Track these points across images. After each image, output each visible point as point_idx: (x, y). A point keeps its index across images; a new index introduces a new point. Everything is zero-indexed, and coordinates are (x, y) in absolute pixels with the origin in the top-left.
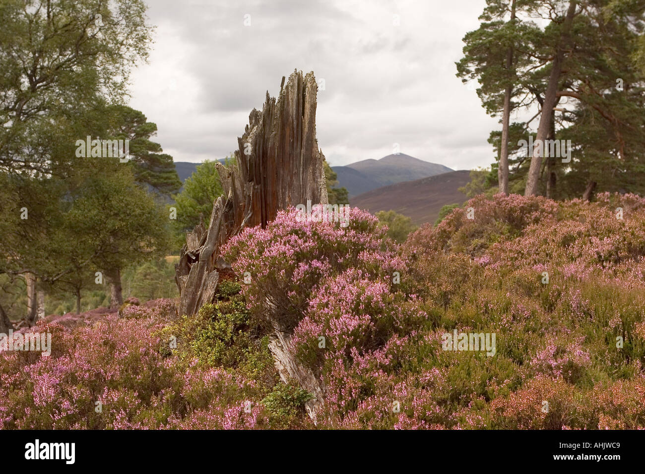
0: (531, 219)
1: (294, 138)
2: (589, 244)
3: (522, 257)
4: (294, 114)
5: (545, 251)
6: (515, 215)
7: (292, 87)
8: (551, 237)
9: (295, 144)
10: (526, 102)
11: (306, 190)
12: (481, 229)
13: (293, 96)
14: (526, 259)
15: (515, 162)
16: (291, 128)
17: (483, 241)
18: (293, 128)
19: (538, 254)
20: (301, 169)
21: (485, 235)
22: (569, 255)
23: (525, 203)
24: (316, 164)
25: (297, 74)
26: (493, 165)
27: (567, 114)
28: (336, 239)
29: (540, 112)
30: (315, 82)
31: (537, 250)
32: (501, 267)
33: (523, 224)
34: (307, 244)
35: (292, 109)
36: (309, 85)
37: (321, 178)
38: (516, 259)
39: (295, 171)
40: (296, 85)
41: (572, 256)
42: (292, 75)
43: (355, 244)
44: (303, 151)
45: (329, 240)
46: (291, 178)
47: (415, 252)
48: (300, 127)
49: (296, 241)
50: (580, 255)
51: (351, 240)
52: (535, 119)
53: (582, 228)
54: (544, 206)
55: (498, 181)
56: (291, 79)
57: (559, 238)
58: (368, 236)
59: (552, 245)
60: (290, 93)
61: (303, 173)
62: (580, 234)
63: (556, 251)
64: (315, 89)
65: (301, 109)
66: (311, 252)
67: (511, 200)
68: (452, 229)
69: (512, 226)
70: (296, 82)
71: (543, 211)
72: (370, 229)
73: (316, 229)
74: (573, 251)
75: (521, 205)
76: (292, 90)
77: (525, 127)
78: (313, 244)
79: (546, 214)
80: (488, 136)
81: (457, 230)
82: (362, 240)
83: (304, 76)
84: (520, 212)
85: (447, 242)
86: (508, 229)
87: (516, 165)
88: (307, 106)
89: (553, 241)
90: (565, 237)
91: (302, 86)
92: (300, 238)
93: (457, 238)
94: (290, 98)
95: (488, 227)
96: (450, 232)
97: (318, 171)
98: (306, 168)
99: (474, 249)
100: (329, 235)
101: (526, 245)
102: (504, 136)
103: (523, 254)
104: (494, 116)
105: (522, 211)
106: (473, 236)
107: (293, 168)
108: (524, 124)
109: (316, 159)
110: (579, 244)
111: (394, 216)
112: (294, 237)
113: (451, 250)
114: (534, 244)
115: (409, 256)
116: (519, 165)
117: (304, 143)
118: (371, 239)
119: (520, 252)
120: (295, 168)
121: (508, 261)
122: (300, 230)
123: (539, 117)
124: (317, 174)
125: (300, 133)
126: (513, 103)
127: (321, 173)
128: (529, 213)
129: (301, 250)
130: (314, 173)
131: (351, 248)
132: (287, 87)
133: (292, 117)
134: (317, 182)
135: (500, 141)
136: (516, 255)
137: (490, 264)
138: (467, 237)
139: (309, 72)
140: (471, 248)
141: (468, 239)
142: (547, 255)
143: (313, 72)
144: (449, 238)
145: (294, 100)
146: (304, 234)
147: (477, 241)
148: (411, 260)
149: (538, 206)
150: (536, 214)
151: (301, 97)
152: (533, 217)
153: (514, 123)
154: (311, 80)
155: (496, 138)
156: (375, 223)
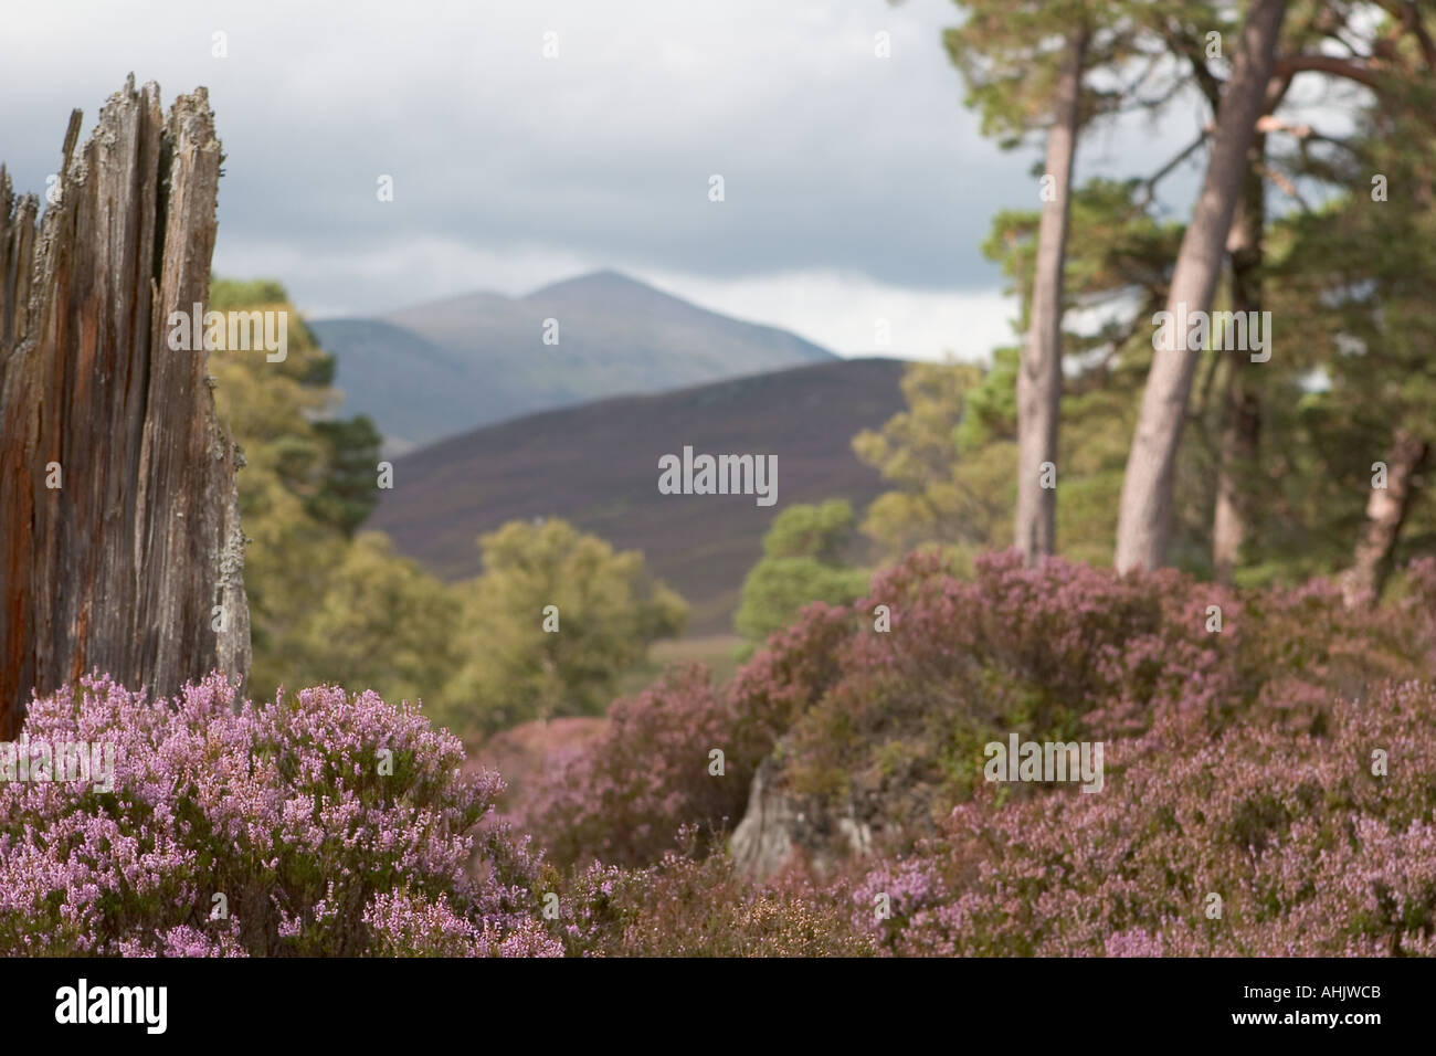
0: (1124, 666)
1: (112, 368)
2: (1345, 847)
3: (1065, 882)
4: (119, 265)
5: (1163, 861)
6: (1060, 646)
7: (113, 150)
8: (1189, 803)
9: (118, 396)
10: (1149, 91)
11: (156, 595)
12: (916, 698)
13: (115, 189)
14: (1082, 891)
15: (1090, 343)
16: (103, 327)
17: (921, 748)
18: (111, 326)
19: (1135, 873)
20: (140, 503)
21: (931, 723)
22: (1261, 890)
23: (1102, 600)
24: (203, 485)
25: (134, 96)
26: (1000, 354)
27: (1319, 151)
28: (275, 834)
29: (1205, 136)
30: (211, 134)
31: (1130, 855)
32: (977, 919)
33: (1090, 687)
34: (149, 860)
35: (110, 244)
36: (184, 147)
37: (222, 543)
38: (1043, 886)
39: (114, 509)
40: (131, 143)
41: (1273, 892)
42: (114, 101)
43: (355, 856)
44: (152, 427)
45: (243, 837)
46: (96, 539)
47: (607, 888)
48: (140, 324)
49: (105, 845)
50: (1307, 892)
51: (337, 841)
52: (1185, 167)
53: (1321, 771)
54: (1180, 610)
55: (1015, 421)
56: (110, 118)
57: (1222, 808)
58: (414, 818)
59: (1193, 836)
60: (102, 175)
61: (147, 521)
62: (1309, 795)
63: (1209, 866)
64: (210, 165)
65: (148, 246)
66: (167, 892)
67: (1047, 585)
68: (795, 691)
69: (1046, 690)
70: (130, 132)
71: (1179, 633)
72: (425, 786)
73: (193, 791)
74: (1279, 869)
75: (1086, 607)
76: (114, 166)
77: (1140, 196)
78: (179, 860)
79: (1189, 650)
80: (986, 233)
81: (814, 699)
82: (386, 836)
83: (165, 108)
84: (1082, 638)
85: (771, 747)
86: (1029, 704)
87: (1097, 356)
88: (176, 236)
89: (1200, 818)
90: (1250, 805)
91: (155, 147)
92: (124, 831)
93: (812, 730)
94: (102, 197)
95: (947, 694)
96: (786, 707)
97: (211, 515)
98: (159, 502)
99: (884, 787)
100: (245, 820)
101: (1082, 831)
102: (1050, 235)
103: (1069, 869)
104: (1010, 145)
105: (1087, 635)
106: (879, 727)
107: (104, 494)
108: (1135, 183)
109: (205, 462)
110: (1302, 840)
111: (567, 549)
112: (98, 825)
113: (785, 783)
114: (1116, 830)
115: (580, 907)
116: (1110, 356)
117: (156, 393)
118: (424, 835)
119: (1058, 859)
120: (112, 499)
121: (1007, 898)
122: (126, 795)
123: (1201, 156)
124: (210, 528)
125: (140, 348)
126: (1096, 95)
127: (222, 524)
128: (1119, 641)
129: (123, 882)
130: (193, 525)
131: (336, 875)
132: (91, 151)
133: (109, 281)
134: (205, 562)
135: (1030, 257)
136: (1041, 872)
137: (931, 906)
138: (856, 730)
139: (189, 90)
140: (870, 777)
141: (862, 739)
142: (1171, 879)
143: (204, 93)
144: (782, 729)
145: (121, 208)
146: (141, 811)
147: (895, 750)
148: (589, 921)
149: (1155, 611)
150: (1148, 647)
151: (152, 197)
152: (1133, 659)
153: (1096, 182)
154: (195, 126)
155: (1016, 245)
156: (448, 761)
